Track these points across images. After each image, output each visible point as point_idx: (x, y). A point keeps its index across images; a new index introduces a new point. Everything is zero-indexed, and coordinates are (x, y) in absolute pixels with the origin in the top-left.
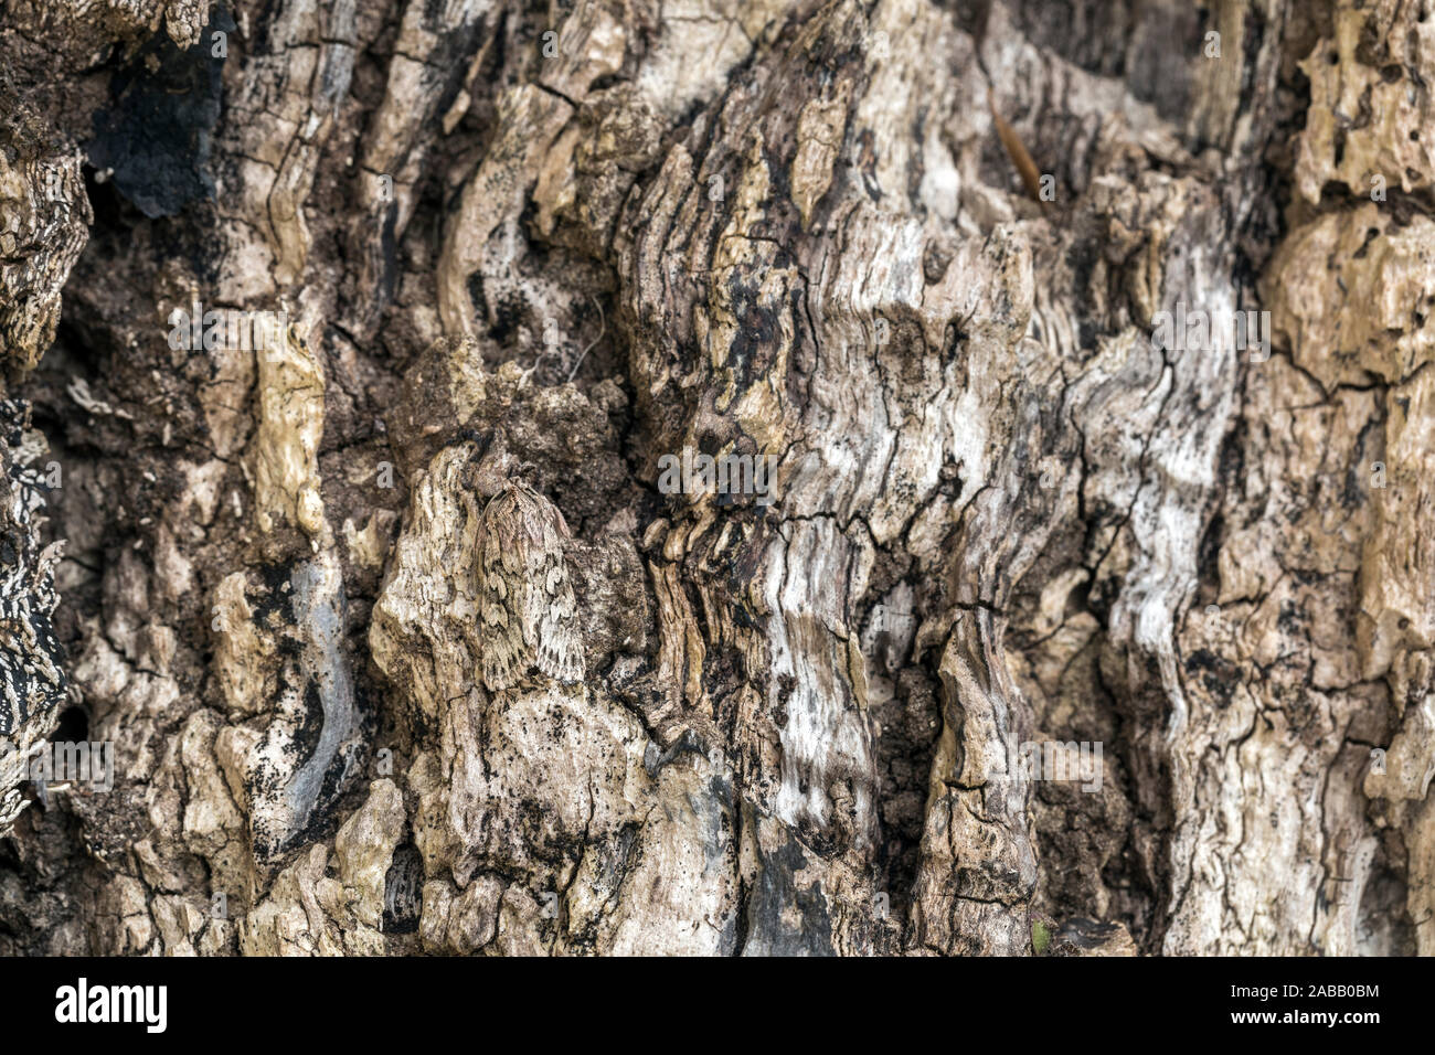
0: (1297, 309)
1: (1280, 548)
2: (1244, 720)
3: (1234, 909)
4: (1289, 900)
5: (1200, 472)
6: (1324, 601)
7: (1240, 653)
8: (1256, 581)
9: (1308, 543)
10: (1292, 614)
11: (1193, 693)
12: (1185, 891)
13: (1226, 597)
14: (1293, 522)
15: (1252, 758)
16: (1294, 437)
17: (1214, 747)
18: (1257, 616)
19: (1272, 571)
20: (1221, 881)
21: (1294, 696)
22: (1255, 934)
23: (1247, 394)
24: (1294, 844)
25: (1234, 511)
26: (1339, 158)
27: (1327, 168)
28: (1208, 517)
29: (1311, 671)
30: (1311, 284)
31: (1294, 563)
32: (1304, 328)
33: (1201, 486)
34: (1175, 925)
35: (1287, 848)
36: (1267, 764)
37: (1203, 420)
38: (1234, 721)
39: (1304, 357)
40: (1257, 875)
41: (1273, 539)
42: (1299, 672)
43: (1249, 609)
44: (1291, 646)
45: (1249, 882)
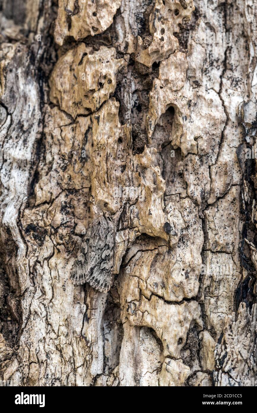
0: (59, 88)
1: (60, 181)
2: (49, 250)
3: (50, 325)
4: (72, 319)
5: (26, 155)
6: (79, 200)
7: (45, 223)
8: (49, 195)
9: (70, 178)
10: (66, 206)
11: (28, 241)
12: (28, 319)
13: (38, 202)
14: (64, 171)
15: (53, 265)
16: (62, 137)
17: (38, 261)
18: (51, 208)
19: (56, 191)
20: (44, 314)
21: (67, 238)
22: (60, 334)
23: (45, 123)
24: (72, 296)
25: (42, 169)
26: (70, 27)
27: (66, 32)
28: (33, 172)
29: (74, 228)
30: (65, 78)
31: (66, 186)
32: (63, 95)
33: (26, 160)
34: (24, 333)
35: (70, 299)
36: (60, 266)
37: (26, 135)
38: (45, 250)
39: (64, 105)
40: (59, 311)
41: (56, 178)
42: (69, 229)
43: (47, 206)
44: (66, 218)
45: (56, 313)
